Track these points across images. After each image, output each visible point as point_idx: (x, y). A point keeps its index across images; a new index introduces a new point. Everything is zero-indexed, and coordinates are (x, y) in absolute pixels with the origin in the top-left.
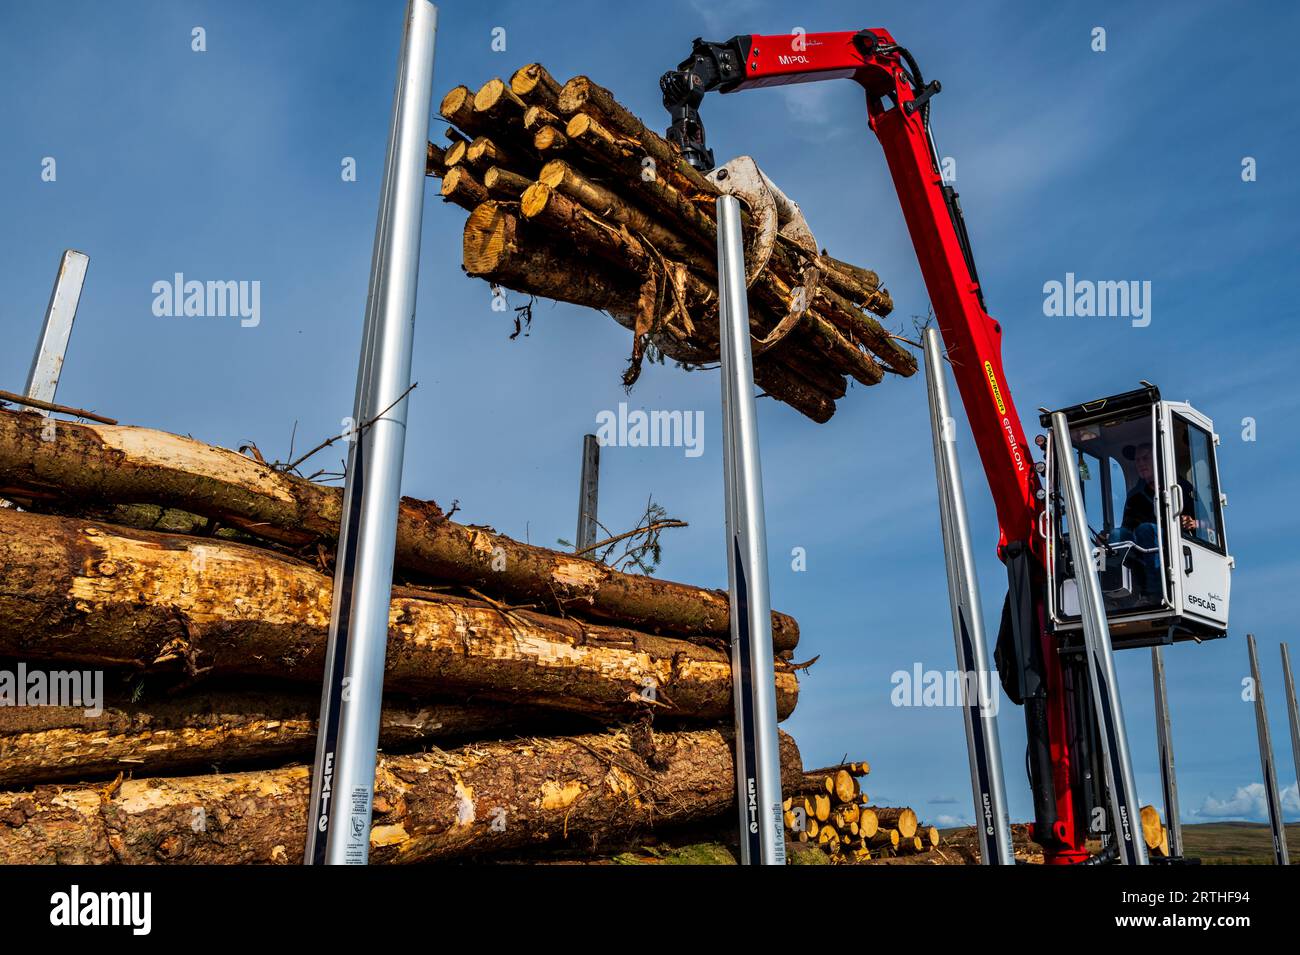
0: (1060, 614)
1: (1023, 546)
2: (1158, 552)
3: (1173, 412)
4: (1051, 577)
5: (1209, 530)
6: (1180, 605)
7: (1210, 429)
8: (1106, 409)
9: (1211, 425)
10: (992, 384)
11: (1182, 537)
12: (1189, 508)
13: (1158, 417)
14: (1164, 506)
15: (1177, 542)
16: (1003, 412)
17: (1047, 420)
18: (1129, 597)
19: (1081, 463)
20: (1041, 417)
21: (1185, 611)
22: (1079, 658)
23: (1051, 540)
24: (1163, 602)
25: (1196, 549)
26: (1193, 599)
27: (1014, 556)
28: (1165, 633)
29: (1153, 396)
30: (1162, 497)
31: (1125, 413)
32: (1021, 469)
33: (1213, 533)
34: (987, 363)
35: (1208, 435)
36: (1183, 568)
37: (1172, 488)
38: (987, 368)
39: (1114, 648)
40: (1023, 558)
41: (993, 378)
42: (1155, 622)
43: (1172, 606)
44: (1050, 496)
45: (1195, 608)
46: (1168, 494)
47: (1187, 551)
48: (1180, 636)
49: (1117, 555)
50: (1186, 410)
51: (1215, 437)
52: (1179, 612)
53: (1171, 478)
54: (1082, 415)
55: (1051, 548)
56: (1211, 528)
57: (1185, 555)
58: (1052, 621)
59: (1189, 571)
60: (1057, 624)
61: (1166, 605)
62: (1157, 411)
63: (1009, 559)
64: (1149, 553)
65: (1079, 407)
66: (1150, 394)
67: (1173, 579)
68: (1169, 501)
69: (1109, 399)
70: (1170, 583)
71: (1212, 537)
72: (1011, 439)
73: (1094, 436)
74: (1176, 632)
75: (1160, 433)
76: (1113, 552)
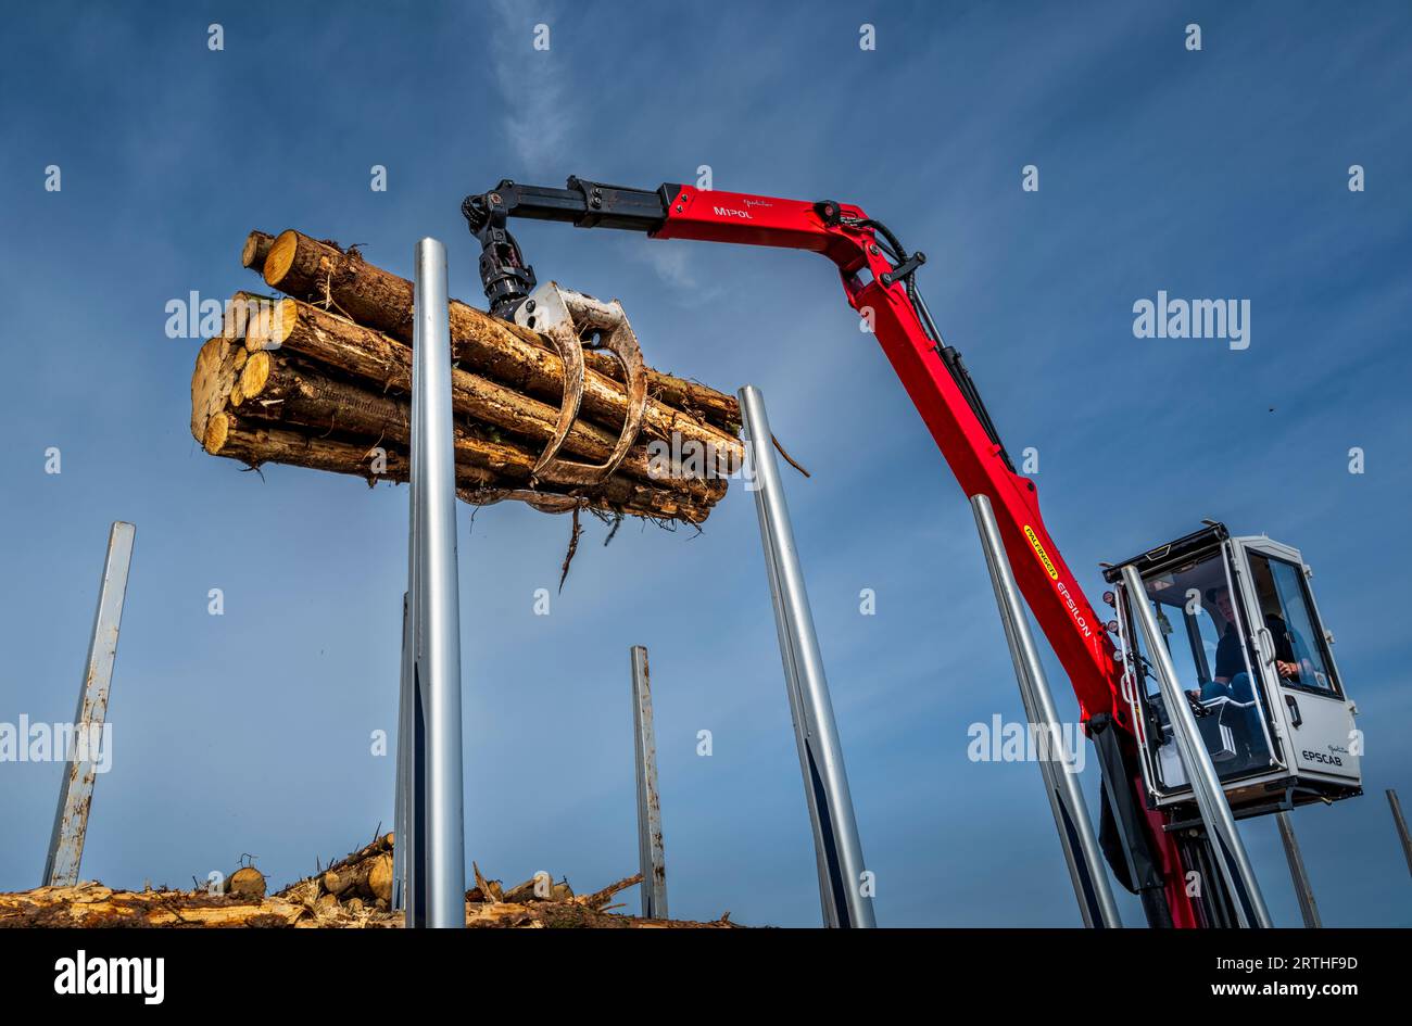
0: (1161, 787)
1: (1107, 718)
2: (1255, 706)
3: (1246, 547)
4: (1143, 746)
5: (1316, 674)
6: (1293, 764)
7: (1298, 560)
8: (1173, 554)
9: (1299, 556)
10: (1037, 549)
11: (1282, 685)
12: (1284, 652)
13: (1229, 556)
14: (1253, 654)
15: (1276, 692)
16: (1055, 577)
17: (1114, 575)
18: (1235, 759)
19: (1160, 616)
20: (1105, 572)
21: (1300, 770)
22: (1194, 833)
23: (1136, 705)
24: (1271, 762)
25: (1302, 698)
26: (1308, 755)
27: (1098, 731)
28: (1282, 797)
29: (1220, 535)
30: (1250, 644)
31: (1193, 557)
32: (1087, 635)
33: (1323, 675)
34: (1027, 527)
35: (1297, 568)
36: (1290, 721)
37: (1260, 632)
38: (1028, 534)
39: (1236, 818)
40: (1110, 732)
41: (1037, 542)
42: (1268, 786)
43: (1284, 765)
44: (1128, 656)
45: (1314, 765)
46: (1255, 639)
47: (1291, 701)
48: (1300, 799)
49: (1212, 713)
50: (1261, 542)
51: (1305, 568)
52: (1294, 772)
53: (1257, 621)
54: (1149, 564)
55: (1138, 714)
56: (1318, 670)
57: (1290, 705)
58: (1153, 796)
59: (1297, 723)
60: (1159, 798)
61: (1276, 766)
62: (1228, 549)
63: (1094, 735)
64: (1246, 708)
65: (1143, 557)
66: (1216, 532)
67: (1279, 734)
68: (1257, 647)
69: (1173, 544)
70: (1276, 740)
71: (1321, 679)
72: (1070, 604)
73: (1167, 585)
74: (1295, 794)
75: (1234, 574)
76: (1206, 710)
